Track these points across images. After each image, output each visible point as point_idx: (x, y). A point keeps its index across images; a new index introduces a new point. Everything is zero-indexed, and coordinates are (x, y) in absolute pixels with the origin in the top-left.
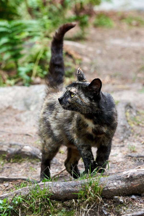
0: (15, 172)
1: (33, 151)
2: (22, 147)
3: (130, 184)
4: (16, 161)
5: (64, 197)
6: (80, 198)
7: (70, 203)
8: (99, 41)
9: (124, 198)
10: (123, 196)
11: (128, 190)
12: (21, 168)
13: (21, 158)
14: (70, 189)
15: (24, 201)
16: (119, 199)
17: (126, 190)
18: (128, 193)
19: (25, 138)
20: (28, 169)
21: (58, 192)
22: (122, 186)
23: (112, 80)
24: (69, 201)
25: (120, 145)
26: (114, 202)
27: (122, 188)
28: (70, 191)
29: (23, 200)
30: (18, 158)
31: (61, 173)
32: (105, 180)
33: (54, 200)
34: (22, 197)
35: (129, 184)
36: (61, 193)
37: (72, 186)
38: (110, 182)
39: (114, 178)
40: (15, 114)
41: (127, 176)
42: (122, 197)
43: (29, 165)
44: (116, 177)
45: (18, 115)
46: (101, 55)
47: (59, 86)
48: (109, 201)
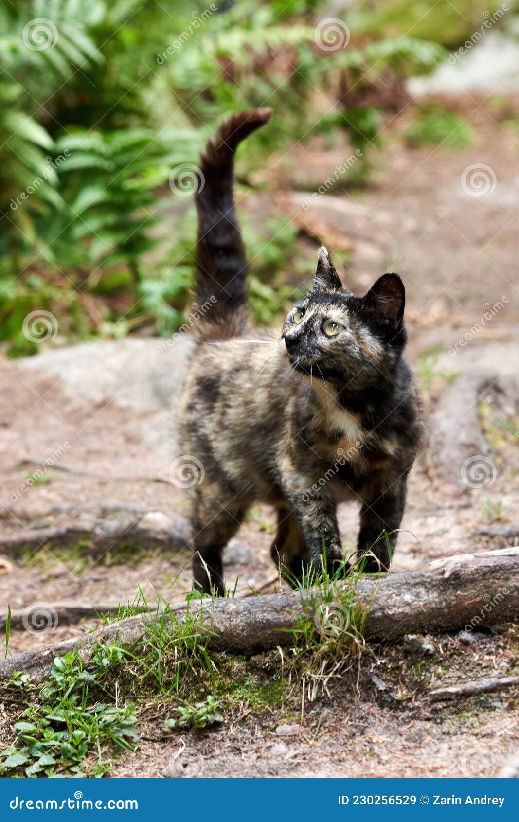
0: (119, 593)
1: (175, 526)
2: (139, 515)
3: (453, 598)
4: (123, 560)
5: (252, 641)
6: (301, 643)
7: (271, 658)
8: (417, 191)
9: (436, 640)
10: (435, 635)
11: (449, 614)
12: (137, 580)
13: (140, 551)
14: (269, 616)
15: (129, 658)
16: (422, 644)
17: (443, 615)
18: (450, 625)
19: (150, 489)
20: (159, 583)
21: (232, 627)
22: (430, 603)
23: (451, 313)
24: (267, 654)
25: (456, 503)
26: (407, 653)
27: (428, 611)
28: (268, 624)
29: (126, 655)
30: (129, 550)
31: (263, 588)
32: (375, 586)
33: (219, 652)
34: (124, 646)
35: (452, 596)
36: (242, 631)
37: (275, 609)
38: (390, 593)
39: (404, 581)
40: (125, 421)
41: (443, 573)
42: (432, 637)
43: (162, 569)
44: (410, 579)
45: (131, 427)
46: (416, 234)
47: (235, 316)
48: (392, 650)
